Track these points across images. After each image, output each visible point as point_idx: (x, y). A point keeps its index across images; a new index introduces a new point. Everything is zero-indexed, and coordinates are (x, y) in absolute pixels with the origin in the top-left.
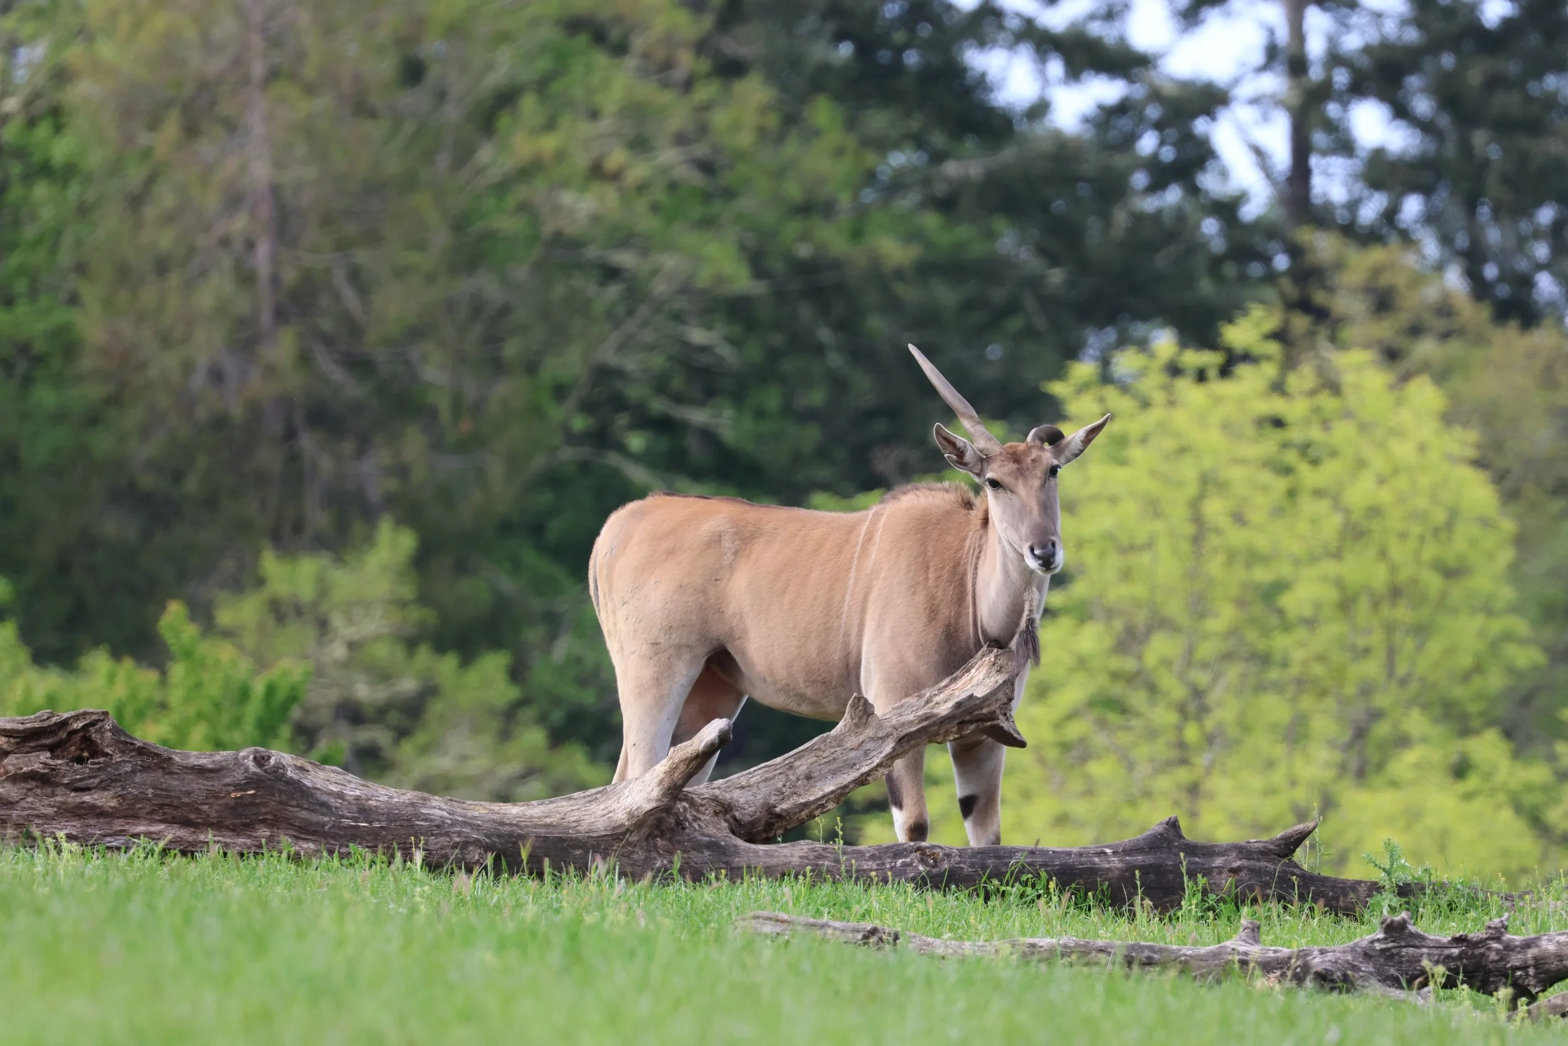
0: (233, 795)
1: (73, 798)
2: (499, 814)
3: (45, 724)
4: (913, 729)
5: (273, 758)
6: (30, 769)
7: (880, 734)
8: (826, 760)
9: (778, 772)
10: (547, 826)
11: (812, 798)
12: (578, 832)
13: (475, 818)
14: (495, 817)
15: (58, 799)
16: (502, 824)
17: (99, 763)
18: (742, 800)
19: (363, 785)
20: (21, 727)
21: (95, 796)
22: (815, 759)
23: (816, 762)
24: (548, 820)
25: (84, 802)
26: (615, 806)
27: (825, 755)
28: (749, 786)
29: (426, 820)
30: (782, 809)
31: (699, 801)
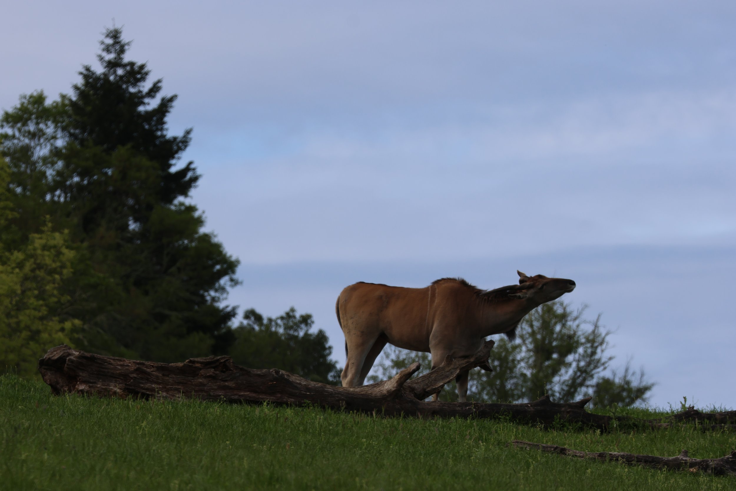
0: (269, 383)
1: (222, 383)
2: (347, 390)
3: (213, 360)
4: (464, 366)
5: (281, 372)
6: (209, 374)
7: (456, 367)
8: (440, 375)
9: (426, 378)
10: (362, 395)
11: (437, 387)
12: (372, 397)
13: (340, 392)
14: (346, 391)
15: (218, 384)
16: (349, 394)
17: (230, 373)
18: (416, 387)
19: (306, 381)
20: (205, 361)
21: (229, 383)
22: (437, 374)
23: (437, 376)
24: (362, 393)
25: (226, 385)
26: (382, 389)
27: (440, 373)
28: (418, 383)
29: (327, 392)
30: (428, 390)
31: (405, 387)
